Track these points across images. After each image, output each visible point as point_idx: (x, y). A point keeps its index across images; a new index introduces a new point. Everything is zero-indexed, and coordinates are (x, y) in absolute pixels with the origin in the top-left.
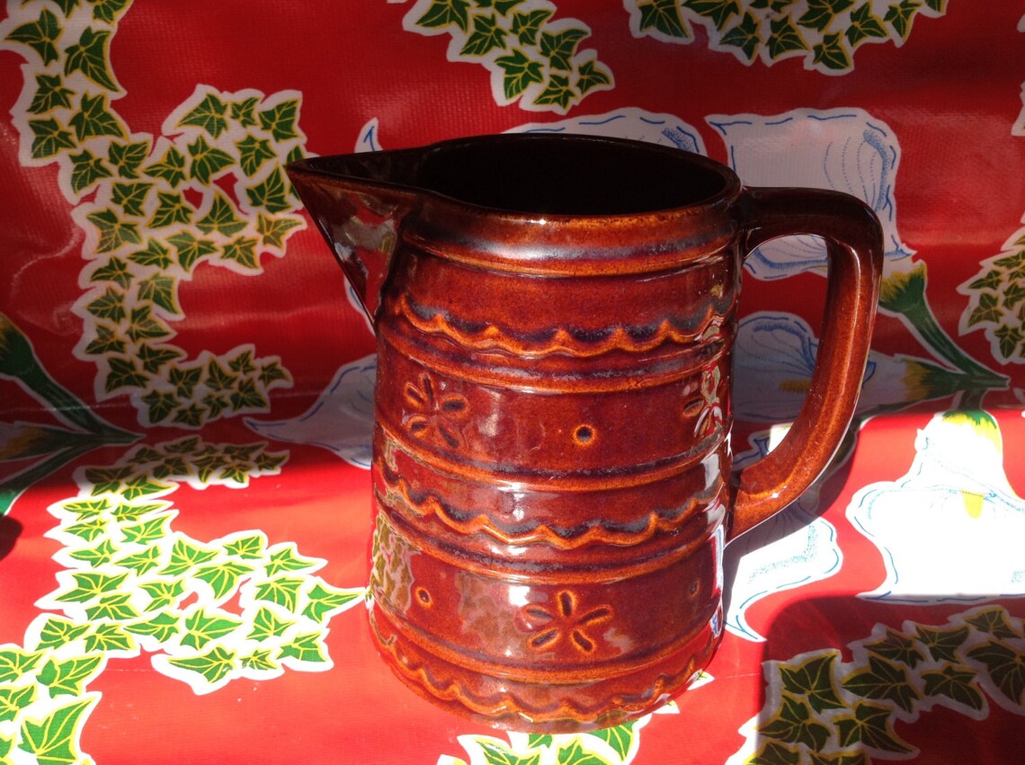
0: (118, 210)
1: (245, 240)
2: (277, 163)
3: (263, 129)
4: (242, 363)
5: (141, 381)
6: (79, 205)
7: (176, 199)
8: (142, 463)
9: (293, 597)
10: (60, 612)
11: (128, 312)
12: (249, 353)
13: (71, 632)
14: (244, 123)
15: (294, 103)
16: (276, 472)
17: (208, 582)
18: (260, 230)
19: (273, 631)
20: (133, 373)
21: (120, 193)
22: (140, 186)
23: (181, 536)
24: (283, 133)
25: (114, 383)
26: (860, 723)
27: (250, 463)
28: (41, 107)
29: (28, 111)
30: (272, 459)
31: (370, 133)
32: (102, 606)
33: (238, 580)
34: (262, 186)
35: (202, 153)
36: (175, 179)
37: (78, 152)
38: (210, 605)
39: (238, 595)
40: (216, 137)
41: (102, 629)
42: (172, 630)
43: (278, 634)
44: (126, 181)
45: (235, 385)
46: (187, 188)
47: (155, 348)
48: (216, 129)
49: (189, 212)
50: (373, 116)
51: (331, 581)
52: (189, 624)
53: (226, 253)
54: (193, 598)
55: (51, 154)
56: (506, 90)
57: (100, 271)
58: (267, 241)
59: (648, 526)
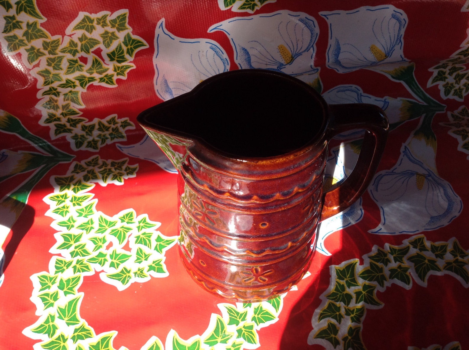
0: (50, 69)
1: (108, 75)
2: (120, 41)
3: (112, 27)
4: (113, 121)
5: (70, 131)
6: (32, 69)
7: (76, 62)
8: (78, 173)
9: (150, 241)
10: (60, 255)
11: (61, 106)
12: (115, 117)
13: (66, 265)
14: (103, 26)
15: (125, 14)
16: (134, 176)
17: (116, 237)
18: (115, 70)
19: (144, 259)
20: (66, 128)
21: (50, 62)
22: (59, 57)
23: (100, 213)
24: (121, 28)
25: (58, 132)
26: (364, 292)
27: (123, 172)
28: (9, 30)
29: (3, 33)
30: (132, 169)
31: (162, 24)
32: (76, 250)
33: (127, 235)
34: (114, 51)
35: (85, 41)
36: (74, 53)
37: (28, 47)
38: (118, 248)
39: (128, 242)
40: (91, 33)
41: (78, 262)
42: (105, 260)
43: (146, 260)
44: (52, 56)
45: (110, 130)
46: (80, 56)
47: (74, 118)
48: (90, 30)
49: (82, 66)
50: (162, 17)
51: (163, 233)
52: (111, 257)
53: (100, 81)
54: (111, 245)
55: (17, 49)
56: (225, 4)
57: (46, 92)
58: (118, 74)
59: (288, 246)
